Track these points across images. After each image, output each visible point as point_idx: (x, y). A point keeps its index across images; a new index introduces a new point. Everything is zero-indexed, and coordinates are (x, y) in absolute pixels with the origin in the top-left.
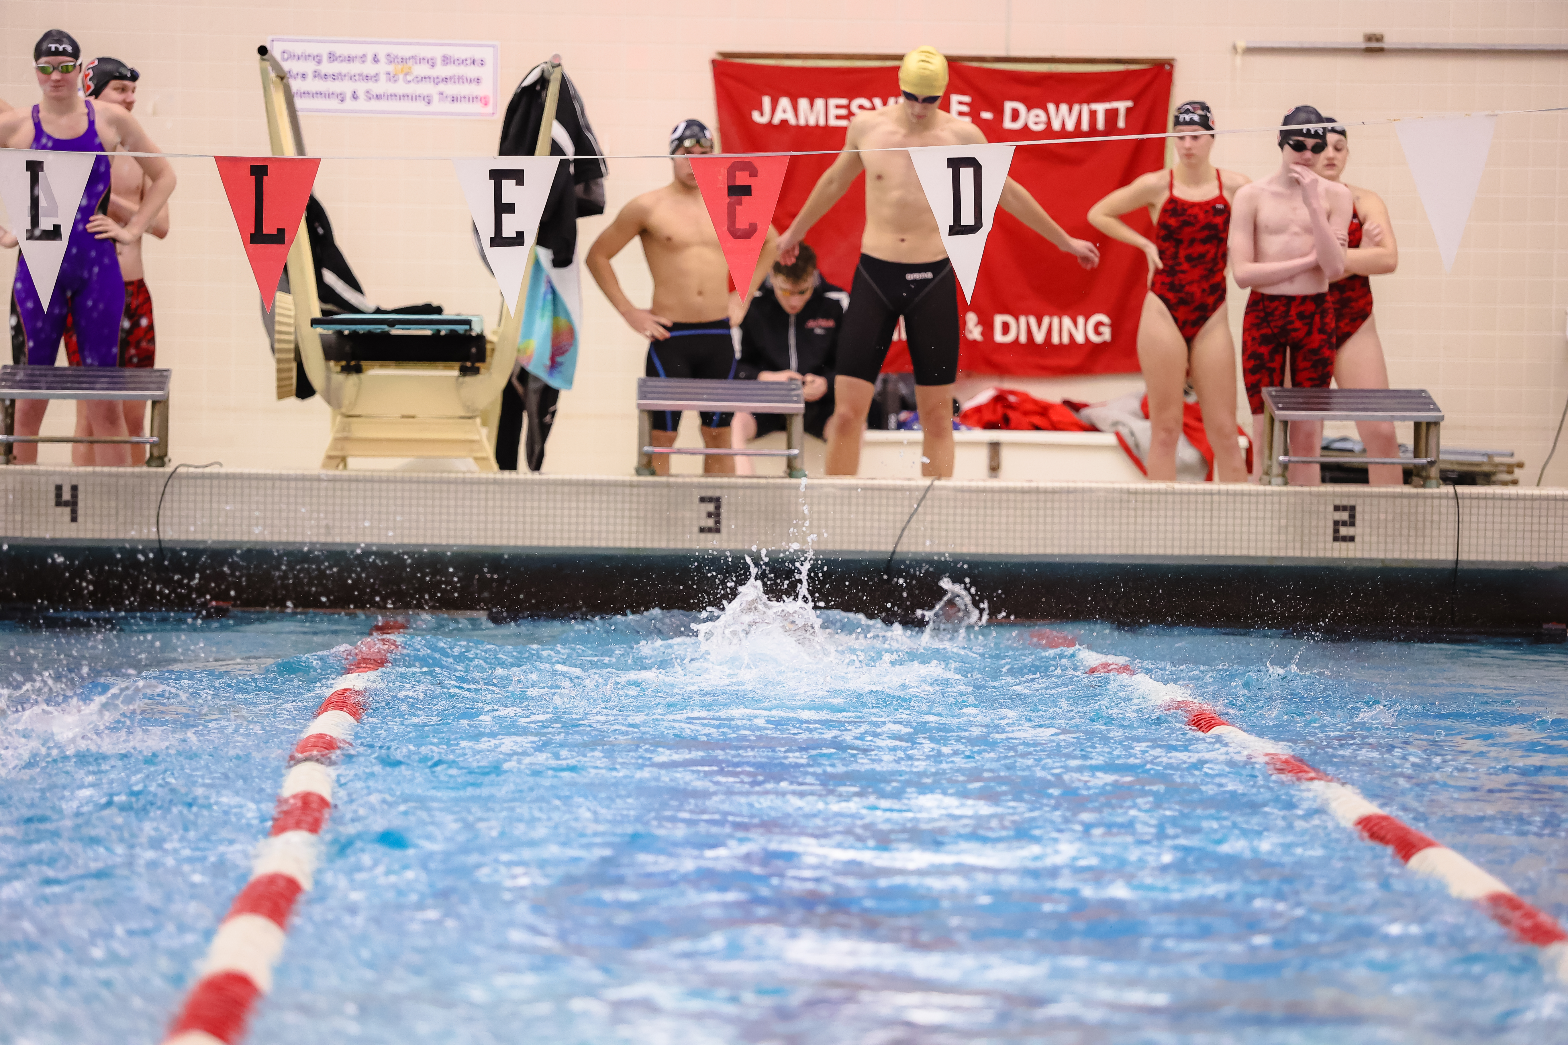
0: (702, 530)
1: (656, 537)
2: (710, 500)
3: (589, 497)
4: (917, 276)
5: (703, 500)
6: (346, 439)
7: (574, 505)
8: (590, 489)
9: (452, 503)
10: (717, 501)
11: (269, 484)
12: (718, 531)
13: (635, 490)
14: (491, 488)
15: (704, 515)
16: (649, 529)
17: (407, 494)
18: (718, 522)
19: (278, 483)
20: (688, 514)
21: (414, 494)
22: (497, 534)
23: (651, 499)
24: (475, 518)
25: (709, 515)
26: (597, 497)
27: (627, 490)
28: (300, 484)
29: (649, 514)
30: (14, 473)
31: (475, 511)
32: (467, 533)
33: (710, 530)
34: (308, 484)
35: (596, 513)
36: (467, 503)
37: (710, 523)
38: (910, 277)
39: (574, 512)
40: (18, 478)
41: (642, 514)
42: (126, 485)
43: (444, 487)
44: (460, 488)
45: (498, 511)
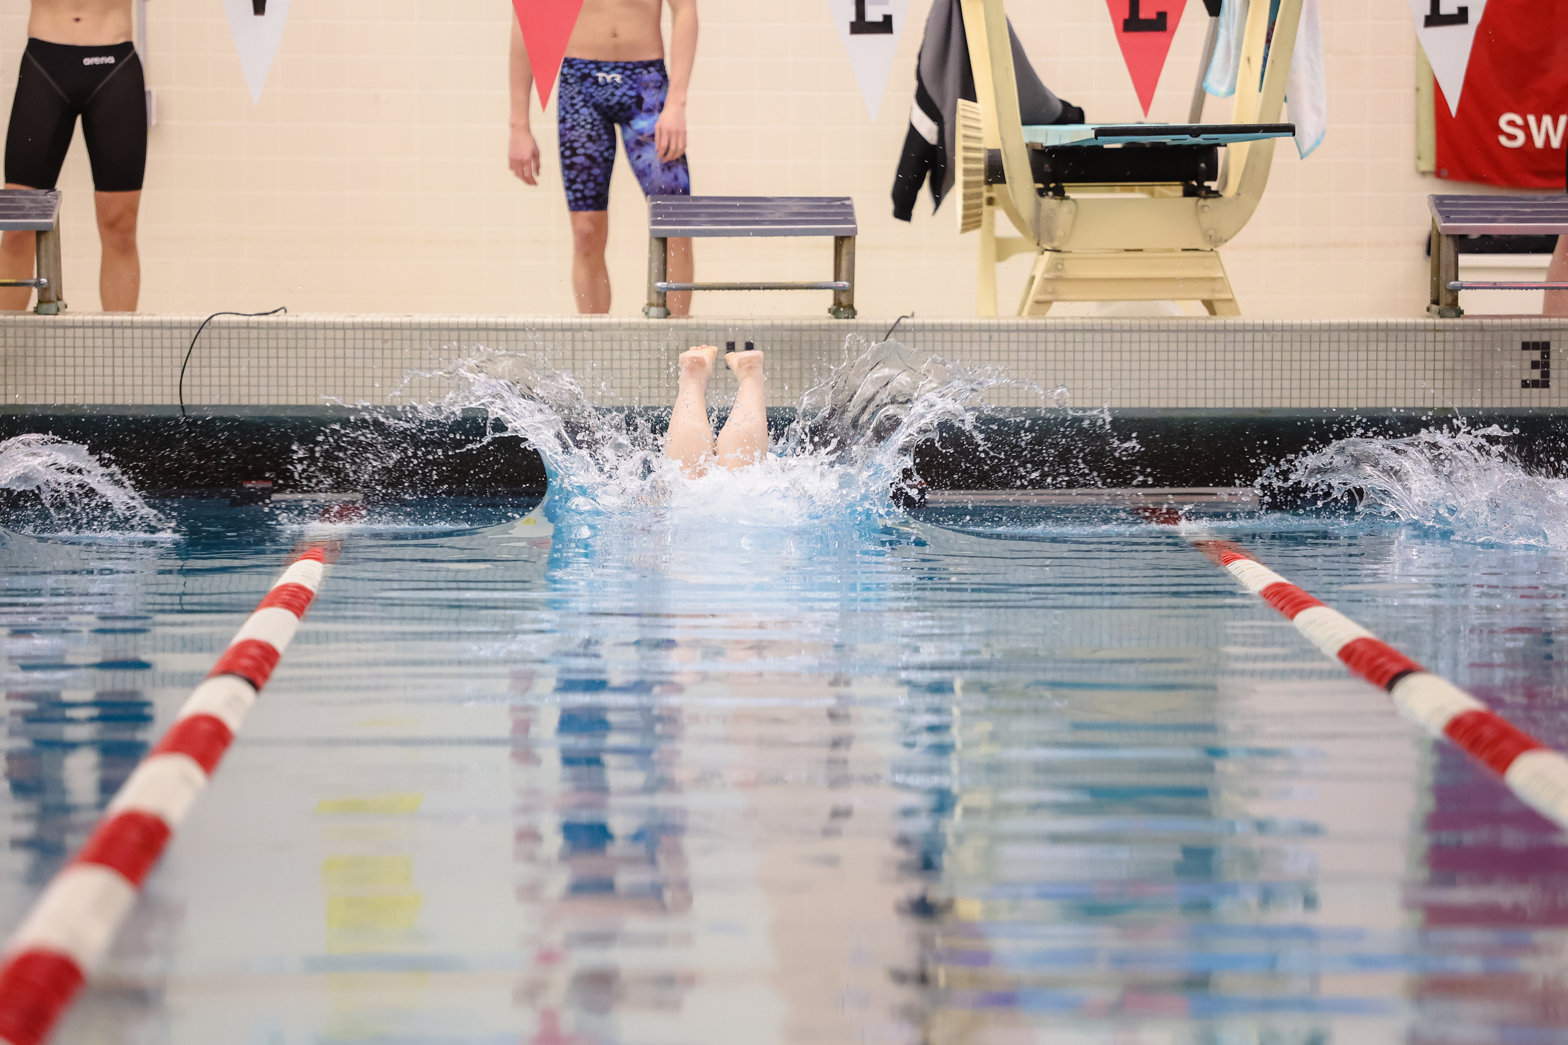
0: (1525, 384)
1: (1468, 393)
2: (1535, 346)
3: (1382, 346)
4: (97, 61)
5: (1526, 346)
6: (1058, 279)
7: (1363, 355)
8: (1382, 336)
9: (1211, 356)
10: (1544, 347)
11: (985, 336)
12: (1546, 385)
13: (1440, 336)
14: (1259, 336)
15: (1528, 365)
16: (1458, 384)
17: (1154, 347)
18: (1546, 374)
19: (995, 336)
20: (1507, 365)
21: (1164, 346)
22: (1267, 393)
23: (1460, 346)
24: (1239, 375)
25: (1535, 365)
26: (1392, 346)
27: (1430, 336)
28: (1023, 336)
29: (1458, 366)
30: (677, 328)
31: (1239, 365)
32: (1229, 394)
33: (1535, 384)
34: (1032, 336)
35: (1391, 365)
36: (1230, 356)
37: (1536, 374)
38: (87, 61)
39: (1362, 365)
40: (682, 334)
41: (1449, 365)
42: (811, 342)
43: (1201, 336)
44: (1220, 337)
45: (1267, 365)
